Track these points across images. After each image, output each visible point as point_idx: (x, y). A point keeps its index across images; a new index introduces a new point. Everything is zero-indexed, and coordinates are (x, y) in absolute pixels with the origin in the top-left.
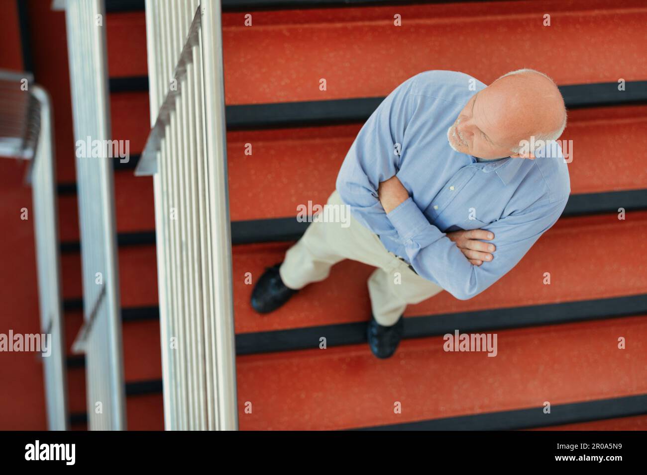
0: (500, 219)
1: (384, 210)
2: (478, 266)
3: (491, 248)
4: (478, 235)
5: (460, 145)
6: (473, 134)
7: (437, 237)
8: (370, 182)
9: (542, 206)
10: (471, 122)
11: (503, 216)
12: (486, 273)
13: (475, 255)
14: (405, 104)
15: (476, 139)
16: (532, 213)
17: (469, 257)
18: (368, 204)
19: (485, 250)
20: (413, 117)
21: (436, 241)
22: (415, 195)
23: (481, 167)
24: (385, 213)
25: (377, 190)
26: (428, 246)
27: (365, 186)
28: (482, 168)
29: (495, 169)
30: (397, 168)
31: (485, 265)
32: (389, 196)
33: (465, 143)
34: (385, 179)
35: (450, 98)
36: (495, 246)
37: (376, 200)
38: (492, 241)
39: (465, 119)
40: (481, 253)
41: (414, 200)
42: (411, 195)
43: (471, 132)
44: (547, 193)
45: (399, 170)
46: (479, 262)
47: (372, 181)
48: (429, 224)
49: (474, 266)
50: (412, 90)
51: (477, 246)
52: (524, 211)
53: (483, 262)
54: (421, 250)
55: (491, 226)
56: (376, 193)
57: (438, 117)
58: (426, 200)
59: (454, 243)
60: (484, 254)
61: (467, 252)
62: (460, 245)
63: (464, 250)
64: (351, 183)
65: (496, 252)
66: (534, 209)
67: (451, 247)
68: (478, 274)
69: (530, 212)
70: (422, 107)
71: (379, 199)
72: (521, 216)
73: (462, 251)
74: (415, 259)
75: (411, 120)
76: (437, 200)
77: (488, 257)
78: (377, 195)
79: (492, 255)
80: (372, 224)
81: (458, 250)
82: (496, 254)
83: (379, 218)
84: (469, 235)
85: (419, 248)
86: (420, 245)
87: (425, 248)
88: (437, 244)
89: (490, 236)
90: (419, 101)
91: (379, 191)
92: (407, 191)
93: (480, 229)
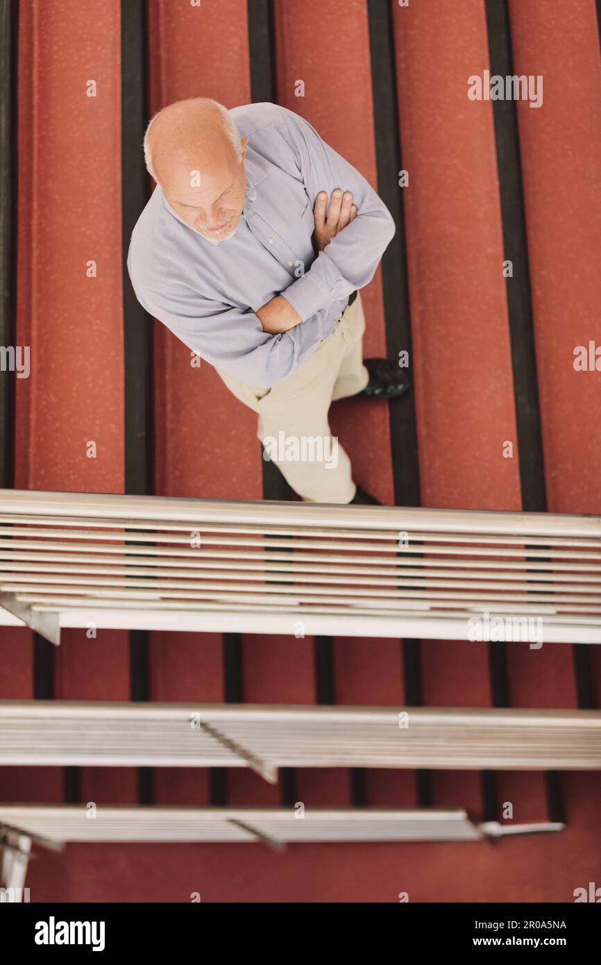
0: (303, 183)
1: (296, 326)
2: (357, 210)
3: (338, 194)
4: (321, 211)
5: (230, 226)
6: (221, 208)
7: (327, 260)
8: (264, 343)
9: (289, 132)
10: (208, 209)
11: (301, 179)
12: (366, 200)
13: (345, 214)
14: (177, 298)
15: (226, 206)
16: (297, 144)
17: (347, 221)
18: (291, 345)
19: (340, 201)
20: (193, 289)
21: (331, 259)
22: (278, 288)
23: (250, 203)
24: (299, 324)
25: (273, 334)
26: (338, 268)
27: (270, 349)
28: (251, 201)
29: (252, 186)
30: (248, 310)
31: (357, 201)
32: (279, 320)
33: (229, 220)
34: (261, 326)
35: (168, 243)
36: (335, 190)
37: (285, 336)
38: (329, 195)
39: (203, 217)
40: (343, 207)
41: (284, 290)
42: (277, 294)
43: (218, 210)
44: (275, 127)
45: (250, 308)
46: (354, 209)
47: (264, 340)
48: (311, 270)
49: (358, 214)
50: (159, 291)
51: (334, 212)
52: (296, 153)
53: (353, 205)
54: (344, 276)
55: (311, 195)
56: (276, 336)
57: (193, 258)
58: (284, 276)
59: (331, 240)
60: (344, 203)
61: (341, 224)
62: (333, 233)
63: (339, 228)
64: (267, 366)
65: (342, 189)
66: (294, 142)
67: (339, 242)
68: (368, 208)
69: (296, 146)
70: (180, 276)
71: (283, 333)
72: (302, 158)
73: (340, 231)
74: (354, 284)
75: (196, 291)
76: (283, 261)
77: (348, 197)
78: (280, 335)
79: (345, 193)
80: (311, 341)
81: (339, 235)
82: (344, 189)
83: (305, 331)
84: (321, 223)
85: (342, 278)
86: (339, 278)
87: (341, 272)
88: (337, 258)
89: (322, 197)
90: (175, 281)
91: (274, 333)
92: (273, 298)
93: (313, 211)
